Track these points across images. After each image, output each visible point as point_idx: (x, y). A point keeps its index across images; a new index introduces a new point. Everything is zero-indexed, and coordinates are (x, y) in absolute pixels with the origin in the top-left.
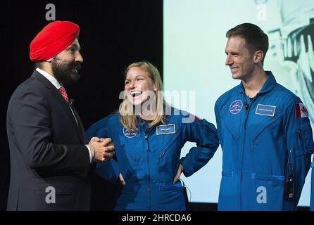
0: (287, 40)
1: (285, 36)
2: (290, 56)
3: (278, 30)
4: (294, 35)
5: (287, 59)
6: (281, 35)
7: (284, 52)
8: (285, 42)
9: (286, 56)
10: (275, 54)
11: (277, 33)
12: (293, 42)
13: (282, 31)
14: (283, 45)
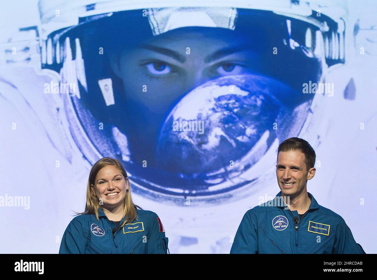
0: (47, 41)
1: (44, 36)
2: (50, 62)
3: (35, 28)
4: (57, 37)
5: (45, 66)
6: (38, 35)
7: (41, 57)
8: (43, 45)
9: (44, 62)
10: (29, 59)
11: (33, 32)
12: (54, 46)
13: (40, 29)
14: (41, 48)
